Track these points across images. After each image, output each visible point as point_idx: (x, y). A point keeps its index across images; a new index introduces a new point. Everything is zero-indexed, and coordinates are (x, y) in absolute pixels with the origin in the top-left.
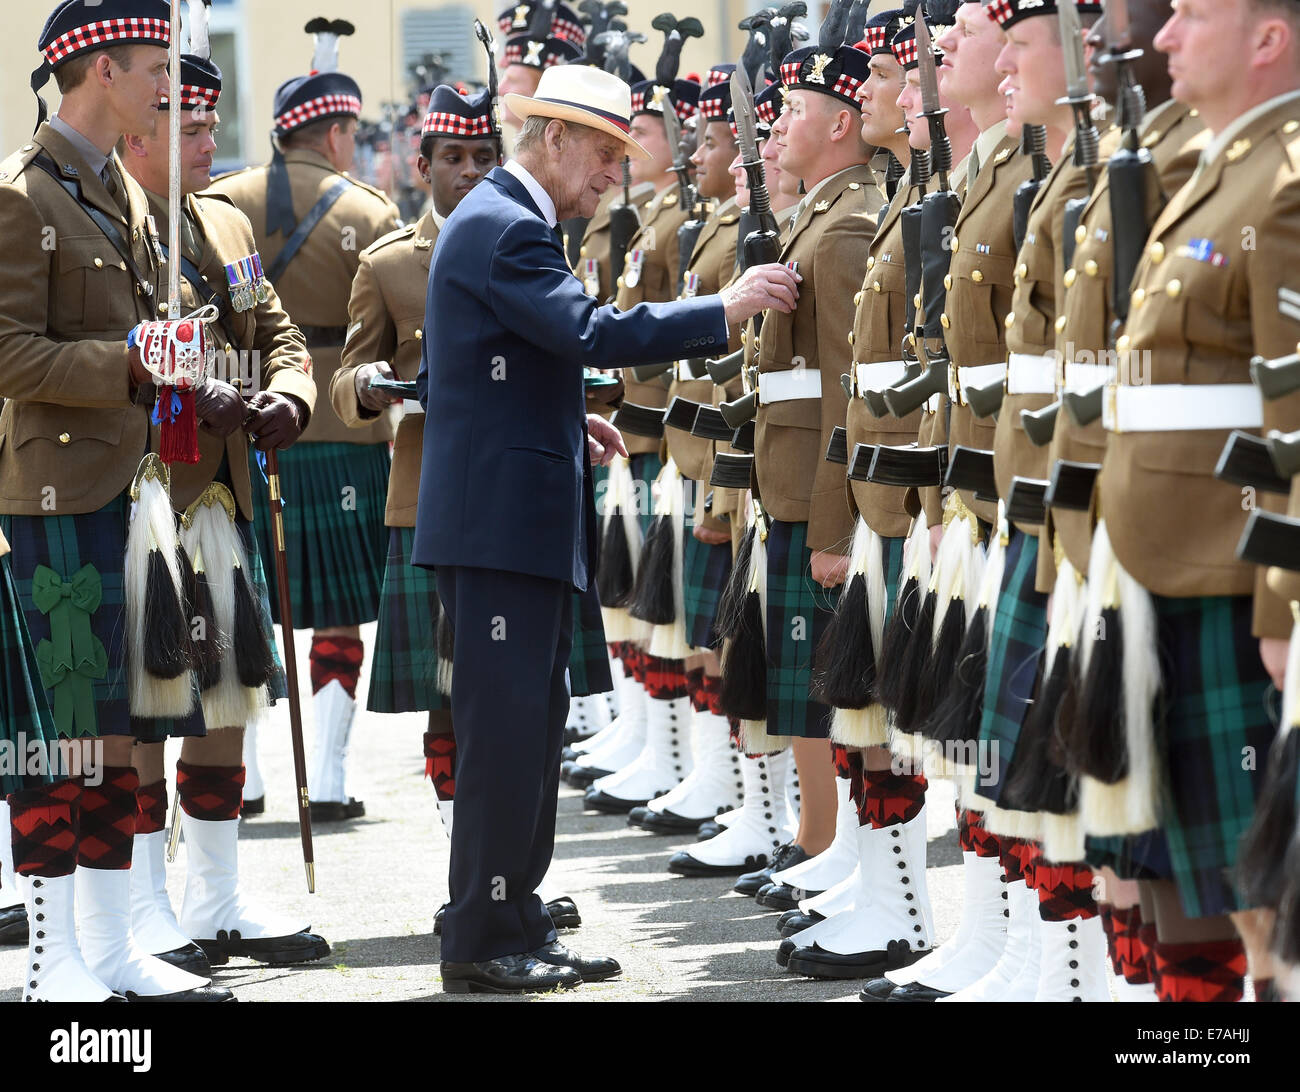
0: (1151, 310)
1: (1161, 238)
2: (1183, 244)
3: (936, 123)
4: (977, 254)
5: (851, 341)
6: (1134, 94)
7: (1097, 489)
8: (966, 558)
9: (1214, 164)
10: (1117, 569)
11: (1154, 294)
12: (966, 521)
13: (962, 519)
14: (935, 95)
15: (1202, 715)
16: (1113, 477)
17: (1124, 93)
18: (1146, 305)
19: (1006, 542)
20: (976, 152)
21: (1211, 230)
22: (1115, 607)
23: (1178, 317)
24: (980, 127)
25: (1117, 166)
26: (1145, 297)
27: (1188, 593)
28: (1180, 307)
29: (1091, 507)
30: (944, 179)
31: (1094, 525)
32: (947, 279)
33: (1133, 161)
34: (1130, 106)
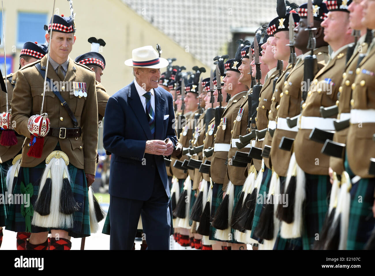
0: (313, 97)
1: (317, 78)
2: (323, 79)
3: (258, 66)
4: (264, 101)
5: (231, 133)
6: (313, 40)
7: (293, 145)
8: (253, 183)
9: (334, 59)
10: (297, 166)
11: (314, 92)
12: (254, 173)
13: (253, 173)
14: (258, 59)
15: (317, 207)
16: (298, 142)
17: (310, 39)
18: (312, 95)
19: (263, 171)
20: (268, 75)
21: (331, 76)
22: (295, 176)
23: (320, 98)
24: (270, 69)
25: (307, 59)
26: (311, 94)
27: (316, 173)
28: (321, 96)
29: (291, 150)
30: (259, 81)
31: (292, 154)
32: (257, 108)
33: (311, 58)
34: (312, 43)
